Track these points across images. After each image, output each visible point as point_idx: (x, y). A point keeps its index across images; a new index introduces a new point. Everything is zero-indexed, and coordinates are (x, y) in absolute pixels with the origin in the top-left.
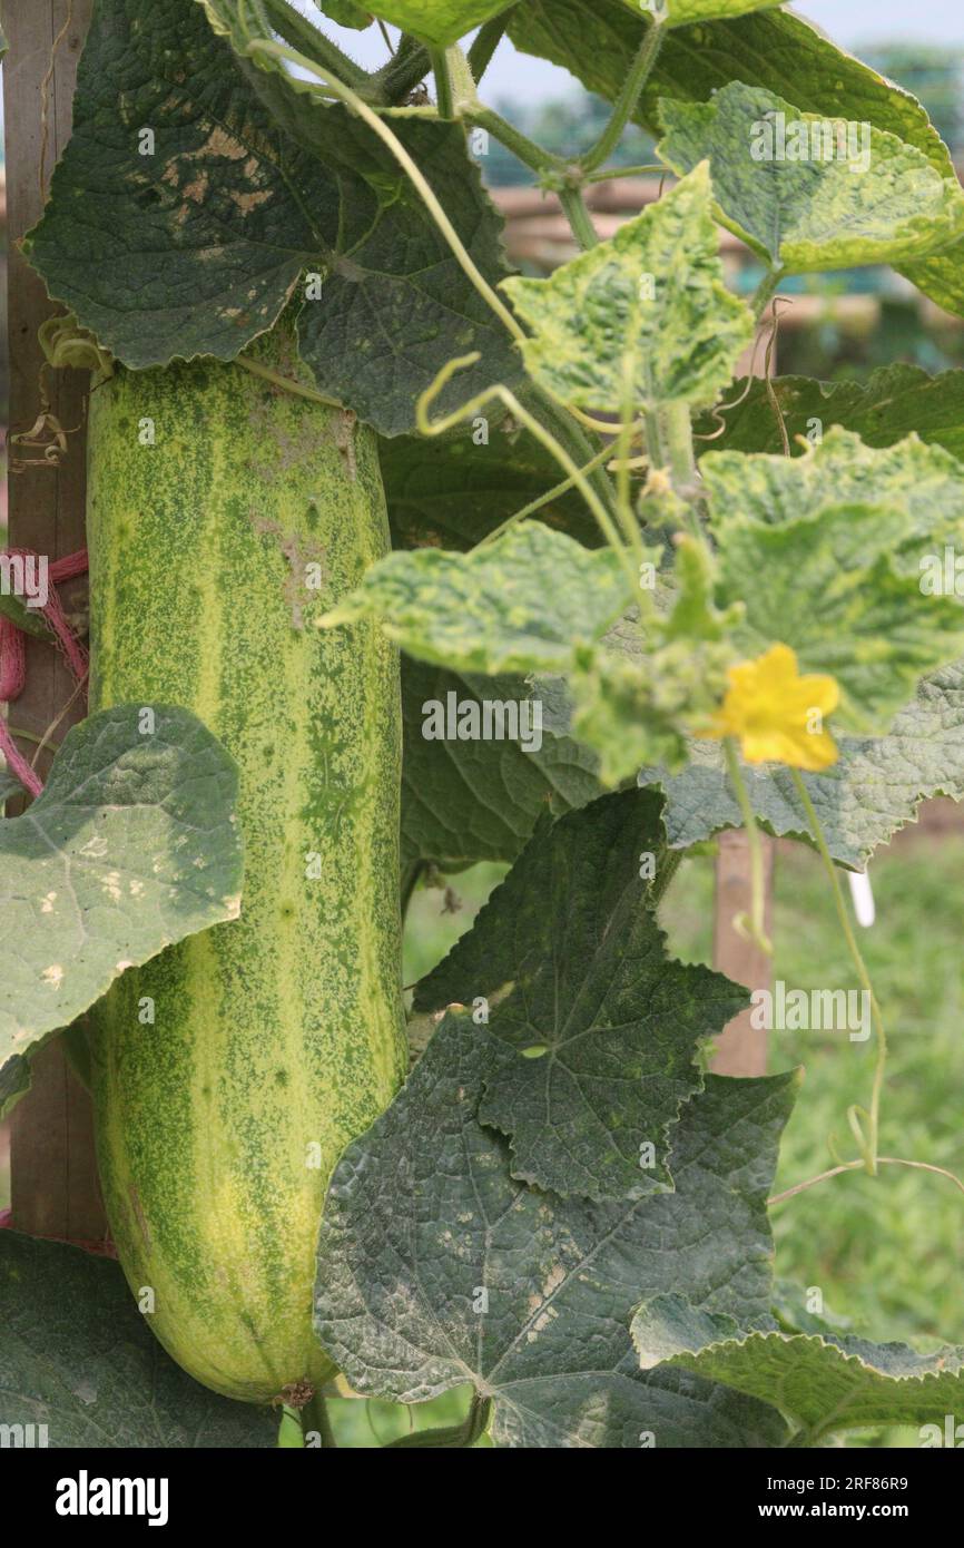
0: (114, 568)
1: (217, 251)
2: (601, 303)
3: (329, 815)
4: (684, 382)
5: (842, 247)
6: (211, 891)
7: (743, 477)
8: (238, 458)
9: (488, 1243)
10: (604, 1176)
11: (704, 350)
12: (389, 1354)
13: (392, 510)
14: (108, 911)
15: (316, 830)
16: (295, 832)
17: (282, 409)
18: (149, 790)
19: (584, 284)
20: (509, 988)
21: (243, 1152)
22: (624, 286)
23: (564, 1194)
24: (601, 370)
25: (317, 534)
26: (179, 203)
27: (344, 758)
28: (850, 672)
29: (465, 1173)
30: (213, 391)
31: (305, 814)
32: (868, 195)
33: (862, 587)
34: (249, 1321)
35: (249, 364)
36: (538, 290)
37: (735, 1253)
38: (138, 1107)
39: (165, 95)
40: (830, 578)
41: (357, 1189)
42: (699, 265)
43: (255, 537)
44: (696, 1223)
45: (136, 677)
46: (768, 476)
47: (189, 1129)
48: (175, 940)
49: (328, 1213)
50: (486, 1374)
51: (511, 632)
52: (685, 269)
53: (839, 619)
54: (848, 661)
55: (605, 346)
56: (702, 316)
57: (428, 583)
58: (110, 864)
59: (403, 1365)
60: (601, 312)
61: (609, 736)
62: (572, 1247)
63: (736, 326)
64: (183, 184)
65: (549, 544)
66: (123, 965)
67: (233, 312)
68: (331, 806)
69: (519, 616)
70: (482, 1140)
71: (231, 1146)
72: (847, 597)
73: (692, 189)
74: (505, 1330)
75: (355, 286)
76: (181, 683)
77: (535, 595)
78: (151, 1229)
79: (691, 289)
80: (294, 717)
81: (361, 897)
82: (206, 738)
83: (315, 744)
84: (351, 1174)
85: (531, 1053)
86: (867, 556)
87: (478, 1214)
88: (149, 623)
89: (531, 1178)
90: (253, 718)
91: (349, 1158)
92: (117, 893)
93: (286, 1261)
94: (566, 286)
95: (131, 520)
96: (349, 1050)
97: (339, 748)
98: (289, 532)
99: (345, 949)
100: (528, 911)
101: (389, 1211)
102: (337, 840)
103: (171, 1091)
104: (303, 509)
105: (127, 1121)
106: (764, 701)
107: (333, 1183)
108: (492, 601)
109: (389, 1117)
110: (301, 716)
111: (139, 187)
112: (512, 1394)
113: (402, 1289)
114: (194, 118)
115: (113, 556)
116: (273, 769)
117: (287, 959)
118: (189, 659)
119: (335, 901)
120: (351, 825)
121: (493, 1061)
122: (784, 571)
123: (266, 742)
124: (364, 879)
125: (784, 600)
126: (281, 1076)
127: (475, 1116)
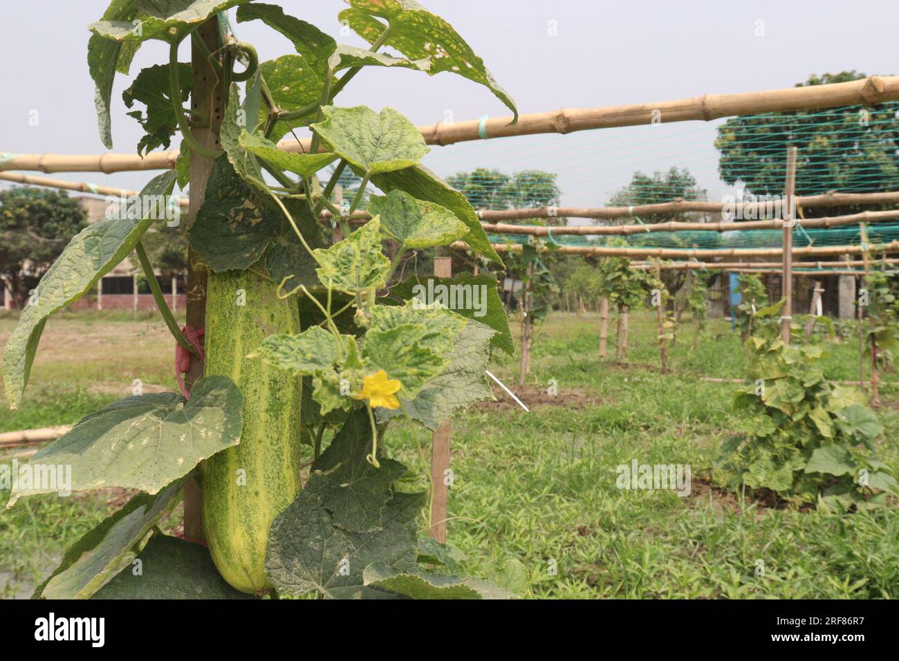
0: (211, 333)
1: (245, 236)
2: (344, 257)
3: (274, 411)
4: (368, 282)
5: (422, 241)
6: (231, 436)
7: (383, 313)
8: (249, 299)
9: (325, 545)
10: (362, 525)
11: (374, 272)
12: (290, 580)
13: (301, 316)
14: (200, 441)
15: (270, 416)
16: (264, 416)
17: (264, 284)
18: (218, 403)
19: (339, 251)
20: (339, 464)
21: (244, 517)
22: (351, 252)
23: (349, 530)
24: (343, 278)
25: (274, 323)
26: (234, 221)
27: (280, 393)
28: (405, 378)
29: (319, 523)
30: (242, 279)
31: (267, 411)
32: (435, 224)
33: (410, 351)
34: (246, 570)
35: (253, 271)
36: (325, 253)
37: (405, 548)
38: (213, 502)
39: (232, 190)
40: (400, 348)
41: (280, 529)
42: (374, 246)
43: (254, 324)
44: (393, 539)
45: (215, 367)
46: (391, 312)
47: (227, 509)
48: (218, 451)
49: (269, 536)
50: (323, 585)
51: (306, 361)
52: (370, 247)
53: (402, 362)
54: (405, 375)
55: (345, 271)
56: (374, 262)
57: (282, 345)
58: (203, 426)
59: (295, 583)
60: (343, 260)
61: (325, 399)
62: (352, 547)
63: (385, 265)
64: (235, 216)
65: (321, 333)
66: (201, 459)
67: (247, 255)
68: (275, 408)
69: (309, 356)
70: (325, 513)
71: (240, 515)
72: (405, 354)
73: (374, 223)
74: (329, 573)
75: (285, 248)
76: (229, 369)
77: (315, 350)
78: (216, 541)
79: (371, 254)
80: (264, 380)
81: (285, 436)
82: (234, 387)
83: (271, 389)
84: (278, 524)
85: (344, 485)
86: (412, 342)
87: (322, 536)
88: (220, 350)
89: (339, 525)
90: (251, 380)
91: (277, 519)
92: (204, 435)
93: (257, 552)
94: (334, 252)
95: (216, 318)
96: (279, 485)
97: (279, 390)
98: (265, 322)
99: (279, 454)
100: (346, 440)
101: (291, 536)
102: (277, 419)
103: (222, 497)
104: (270, 315)
105: (209, 506)
106: (376, 387)
107: (272, 527)
108: (301, 351)
109: (292, 506)
110: (266, 380)
111: (222, 217)
112: (331, 592)
113: (296, 560)
114: (241, 196)
115: (211, 329)
116: (257, 396)
117: (260, 456)
118: (231, 362)
119: (276, 438)
120: (282, 414)
121: (330, 488)
122: (386, 346)
123: (254, 388)
124: (286, 431)
125: (386, 355)
126: (257, 493)
127: (323, 505)
